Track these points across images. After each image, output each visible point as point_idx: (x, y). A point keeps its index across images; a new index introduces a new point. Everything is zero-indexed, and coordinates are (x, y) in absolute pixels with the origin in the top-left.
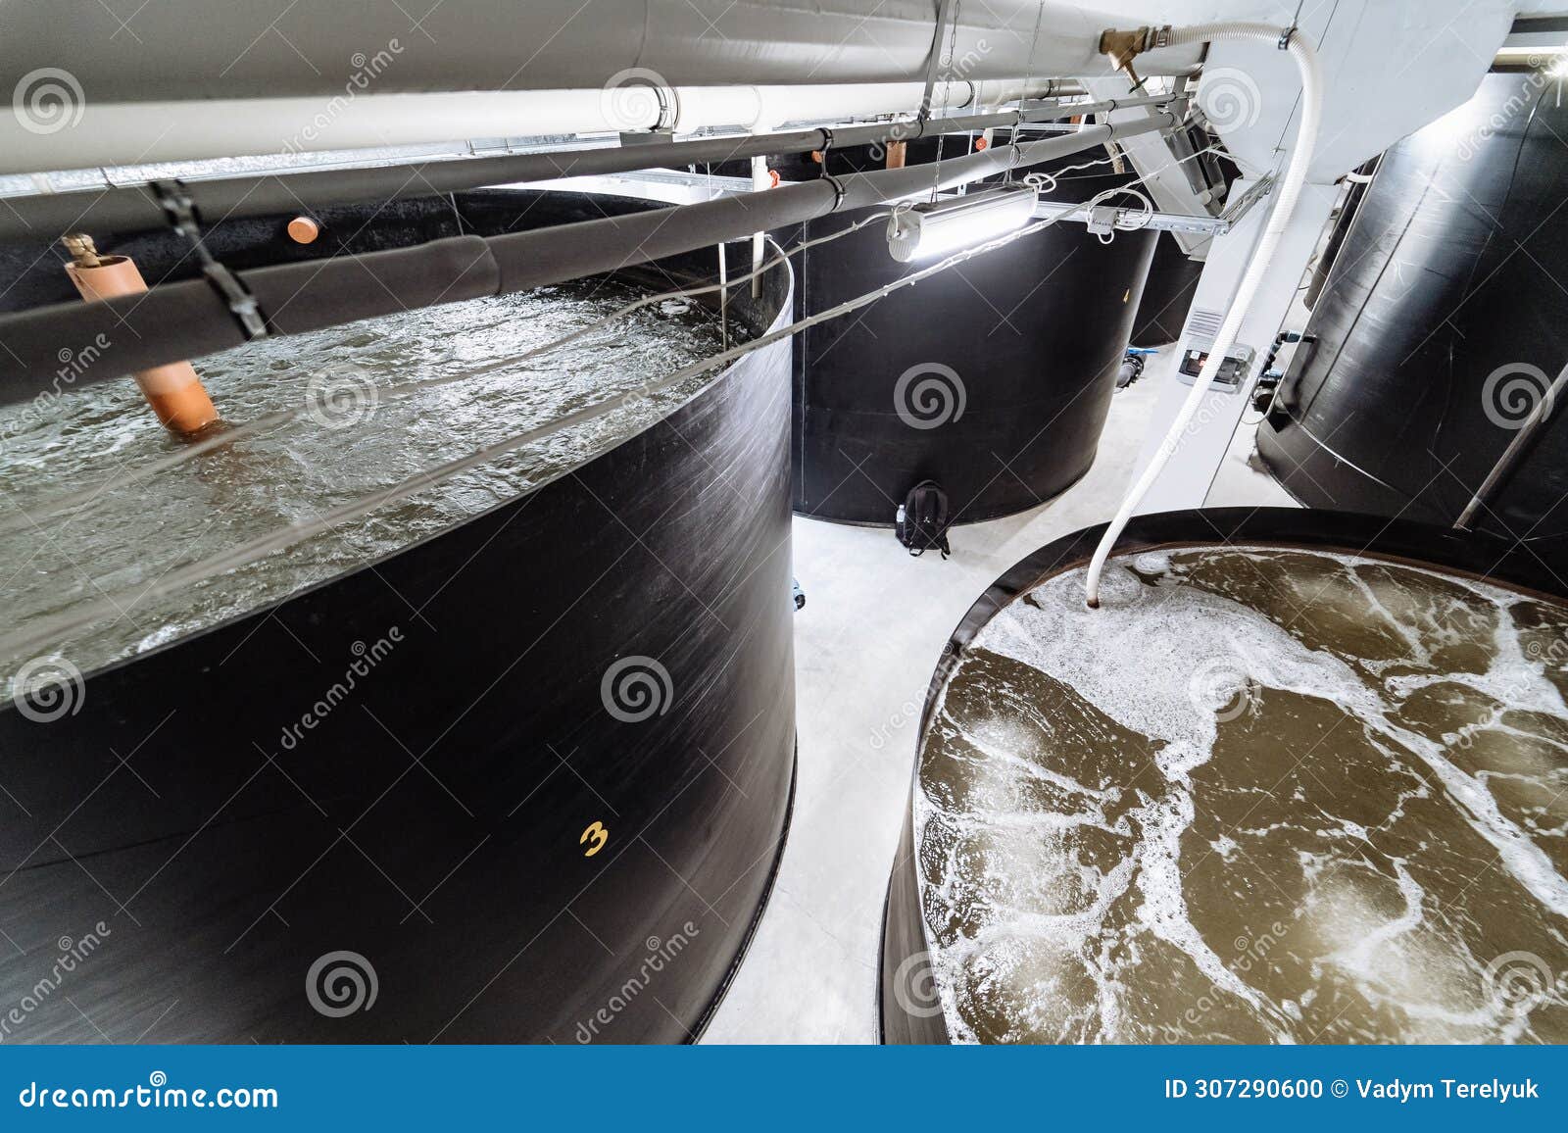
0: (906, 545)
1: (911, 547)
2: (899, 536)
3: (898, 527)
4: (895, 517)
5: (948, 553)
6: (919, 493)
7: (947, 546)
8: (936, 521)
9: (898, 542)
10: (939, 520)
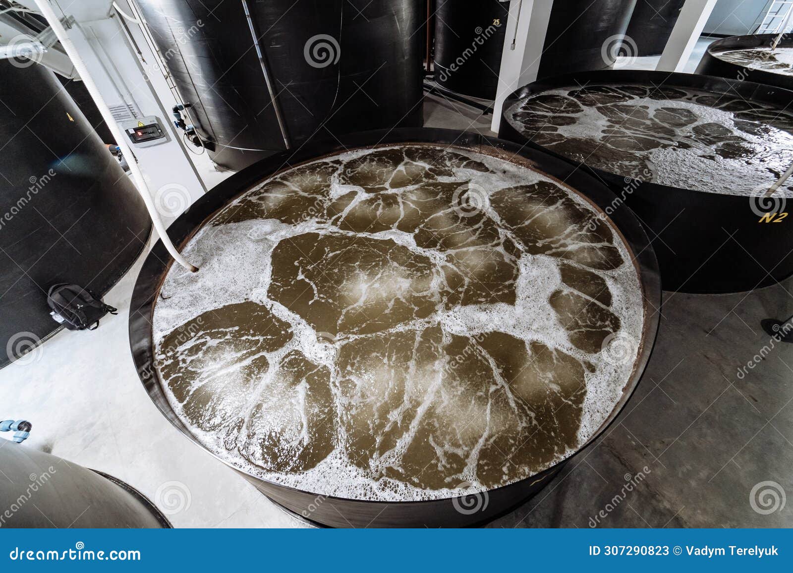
0: (82, 329)
1: (88, 326)
2: (72, 328)
3: (65, 324)
4: (56, 322)
5: (116, 310)
6: (54, 298)
7: (111, 307)
8: (86, 302)
9: (75, 332)
10: (87, 300)
